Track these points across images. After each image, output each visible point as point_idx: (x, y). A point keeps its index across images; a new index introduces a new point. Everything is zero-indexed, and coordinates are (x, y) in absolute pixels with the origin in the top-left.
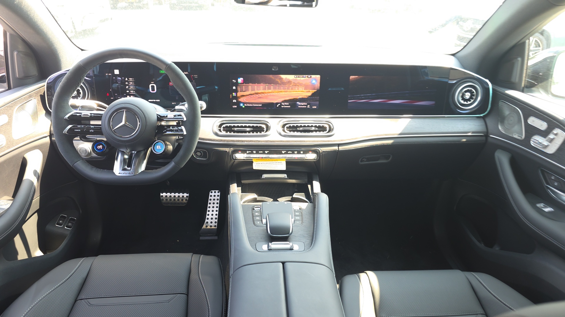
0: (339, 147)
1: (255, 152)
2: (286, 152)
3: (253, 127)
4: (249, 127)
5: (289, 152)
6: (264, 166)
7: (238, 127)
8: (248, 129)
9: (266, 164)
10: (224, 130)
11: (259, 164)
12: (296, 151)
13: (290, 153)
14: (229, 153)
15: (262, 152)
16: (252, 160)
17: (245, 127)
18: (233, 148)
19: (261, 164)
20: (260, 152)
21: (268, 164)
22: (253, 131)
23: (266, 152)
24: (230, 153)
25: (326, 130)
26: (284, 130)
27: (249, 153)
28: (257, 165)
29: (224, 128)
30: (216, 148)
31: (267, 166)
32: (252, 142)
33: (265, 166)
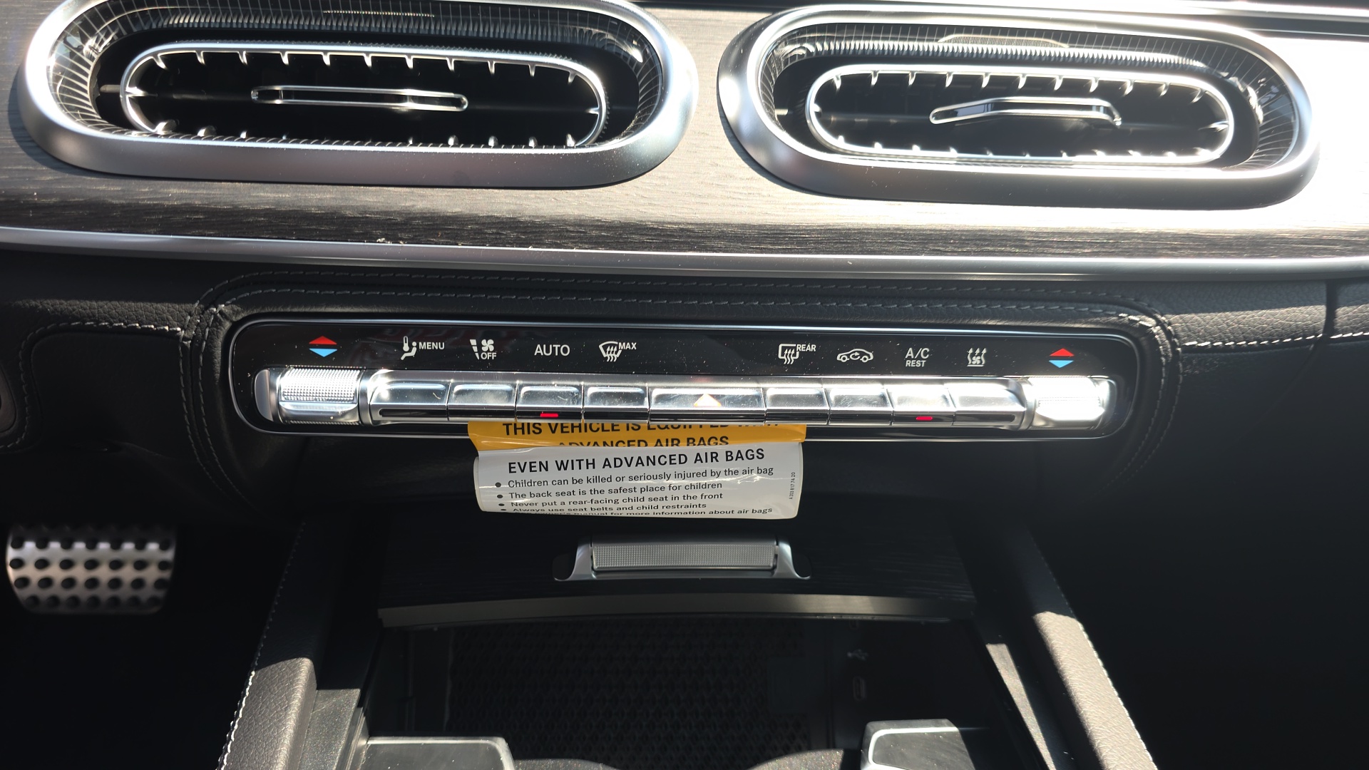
0: (1340, 311)
1: (488, 345)
2: (813, 348)
3: (468, 77)
4: (429, 74)
5: (841, 357)
6: (586, 487)
7: (307, 68)
8: (412, 100)
9: (614, 472)
10: (151, 110)
11: (540, 476)
12: (917, 341)
13: (855, 368)
14: (198, 351)
15: (563, 349)
16: (463, 429)
17: (392, 72)
18: (244, 303)
19: (562, 466)
20: (539, 350)
21: (624, 471)
22: (470, 130)
23: (611, 353)
24: (209, 355)
25: (1213, 139)
26: (796, 126)
27: (424, 363)
28: (519, 476)
29: (148, 76)
30: (50, 304)
31: (615, 485)
32: (454, 238)
33: (598, 486)
